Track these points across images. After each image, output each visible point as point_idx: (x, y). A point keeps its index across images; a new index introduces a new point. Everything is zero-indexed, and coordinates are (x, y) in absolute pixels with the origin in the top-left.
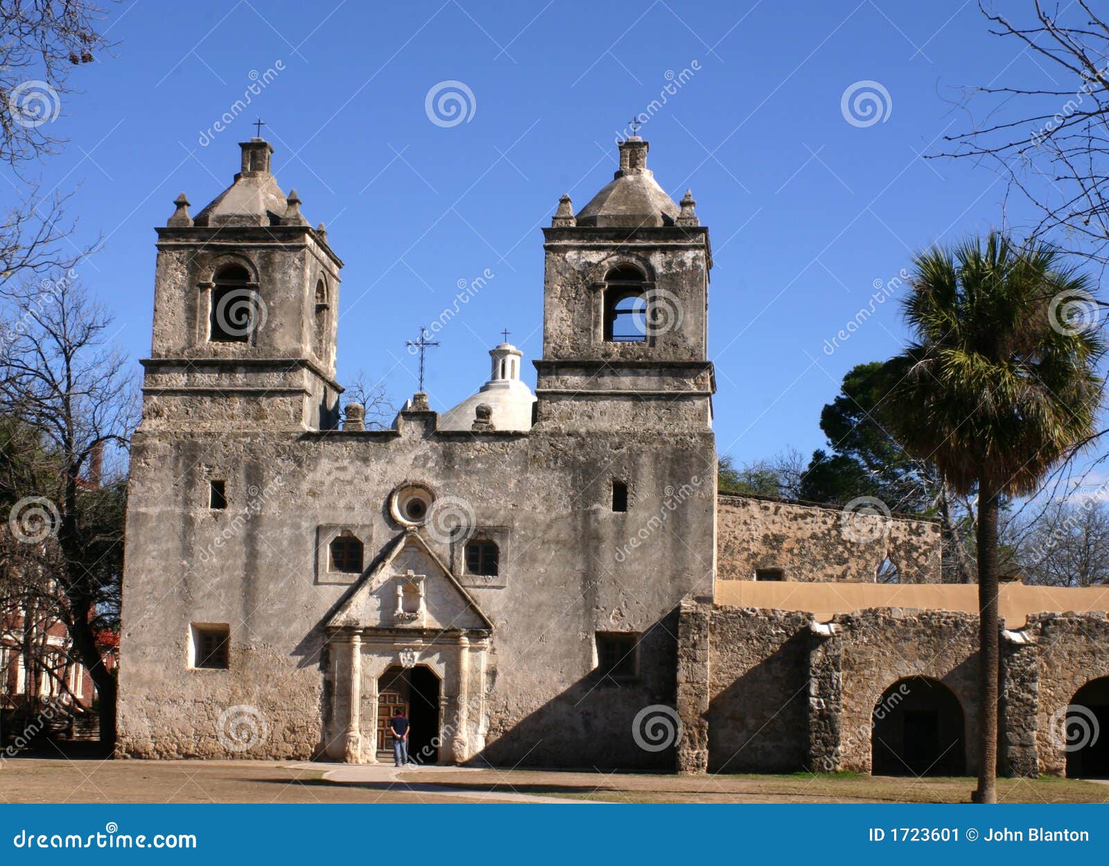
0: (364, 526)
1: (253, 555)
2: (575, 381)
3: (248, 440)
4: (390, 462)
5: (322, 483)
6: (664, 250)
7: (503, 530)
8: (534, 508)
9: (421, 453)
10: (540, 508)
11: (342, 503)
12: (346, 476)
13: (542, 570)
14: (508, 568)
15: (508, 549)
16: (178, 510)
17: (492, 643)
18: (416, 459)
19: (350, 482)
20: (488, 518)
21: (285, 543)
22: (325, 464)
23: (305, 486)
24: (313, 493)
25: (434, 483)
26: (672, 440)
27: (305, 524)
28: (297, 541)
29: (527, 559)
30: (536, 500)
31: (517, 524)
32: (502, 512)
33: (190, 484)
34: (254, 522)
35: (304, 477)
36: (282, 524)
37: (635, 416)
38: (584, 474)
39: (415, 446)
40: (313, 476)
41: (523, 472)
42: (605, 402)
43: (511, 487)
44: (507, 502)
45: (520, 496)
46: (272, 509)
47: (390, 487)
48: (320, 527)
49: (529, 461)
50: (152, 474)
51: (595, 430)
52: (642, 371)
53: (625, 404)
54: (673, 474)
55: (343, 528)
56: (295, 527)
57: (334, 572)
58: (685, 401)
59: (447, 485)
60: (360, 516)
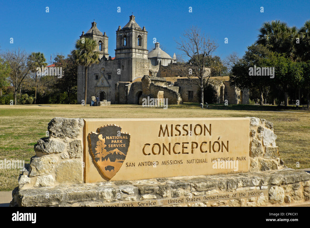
2: (119, 52)
4: (101, 65)
6: (128, 32)
7: (111, 73)
10: (115, 70)
11: (96, 71)
13: (115, 78)
14: (112, 78)
15: (112, 75)
16: (82, 73)
17: (110, 88)
18: (103, 64)
19: (97, 68)
23: (93, 69)
24: (94, 70)
25: (105, 67)
26: (128, 59)
28: (92, 76)
30: (114, 69)
31: (113, 72)
32: (111, 71)
33: (83, 69)
34: (88, 73)
35: (93, 67)
36: (91, 74)
37: (125, 56)
38: (119, 65)
39: (103, 62)
40: (94, 67)
41: (113, 65)
42: (122, 55)
43: (112, 67)
44: (112, 69)
45: (113, 69)
46: (90, 72)
47: (100, 68)
48: (95, 74)
49: (114, 64)
50: (79, 68)
51: (120, 59)
52: (126, 50)
53: (124, 54)
54: (128, 64)
55: (97, 74)
56: (92, 74)
57: (96, 80)
58: (130, 54)
59: (106, 68)
60: (98, 72)
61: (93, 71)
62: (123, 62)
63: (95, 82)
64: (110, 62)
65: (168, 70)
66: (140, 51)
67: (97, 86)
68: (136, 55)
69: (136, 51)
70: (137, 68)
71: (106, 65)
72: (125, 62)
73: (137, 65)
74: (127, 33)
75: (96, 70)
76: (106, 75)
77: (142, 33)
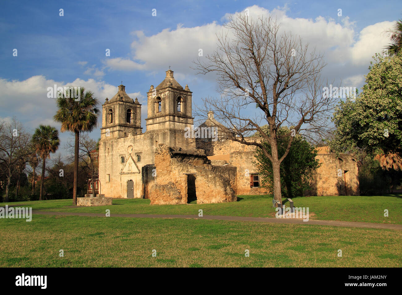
1: (112, 161)
2: (151, 122)
3: (111, 141)
4: (127, 142)
7: (141, 153)
10: (146, 148)
11: (122, 151)
12: (122, 145)
13: (146, 160)
14: (142, 160)
15: (142, 156)
16: (104, 154)
17: (140, 174)
18: (130, 141)
20: (139, 151)
22: (120, 143)
23: (118, 148)
24: (119, 149)
25: (133, 145)
26: (163, 131)
28: (117, 158)
29: (144, 158)
30: (145, 147)
31: (143, 151)
32: (141, 149)
33: (105, 149)
34: (112, 155)
37: (159, 127)
38: (152, 140)
39: (130, 138)
40: (119, 146)
41: (144, 141)
42: (155, 125)
43: (142, 145)
44: (142, 147)
45: (143, 146)
46: (114, 153)
47: (128, 146)
48: (120, 155)
49: (145, 139)
50: (101, 148)
51: (154, 131)
52: (160, 118)
53: (158, 125)
54: (164, 138)
55: (122, 155)
56: (117, 155)
57: (122, 163)
60: (124, 153)
61: (117, 152)
62: (156, 136)
63: (121, 166)
64: (140, 136)
65: (225, 147)
66: (181, 119)
67: (124, 173)
68: (174, 125)
69: (174, 119)
70: (177, 143)
71: (134, 142)
72: (160, 135)
73: (177, 139)
74: (161, 93)
75: (122, 149)
76: (135, 156)
77: (184, 93)
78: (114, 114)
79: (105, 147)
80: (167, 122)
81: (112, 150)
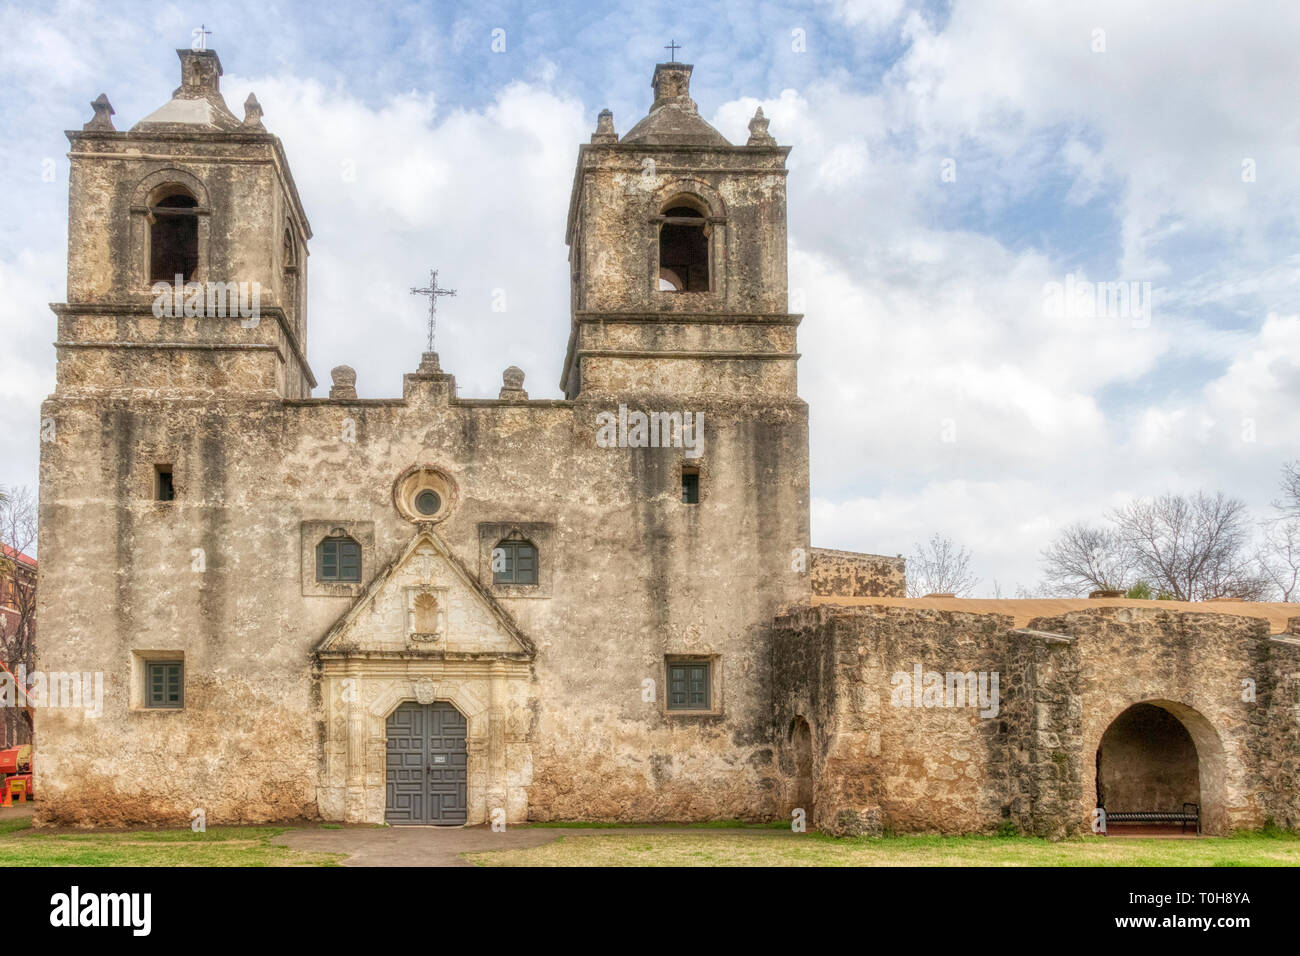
0: (362, 523)
1: (215, 561)
3: (203, 411)
4: (395, 440)
5: (304, 468)
6: (736, 174)
7: (545, 527)
8: (583, 499)
9: (435, 429)
10: (592, 499)
11: (332, 493)
12: (337, 458)
13: (595, 577)
14: (554, 576)
15: (551, 549)
16: (110, 503)
17: (532, 670)
18: (428, 436)
19: (342, 466)
20: (524, 512)
21: (257, 545)
22: (307, 442)
23: (283, 470)
24: (293, 481)
25: (454, 467)
26: (756, 413)
27: (282, 521)
28: (275, 543)
29: (575, 564)
30: (585, 489)
31: (561, 519)
32: (542, 504)
34: (216, 517)
35: (280, 459)
36: (254, 520)
37: (706, 384)
38: (646, 456)
39: (424, 419)
40: (294, 459)
41: (568, 453)
42: (667, 368)
43: (555, 474)
44: (548, 491)
45: (565, 484)
46: (238, 501)
47: (395, 472)
48: (306, 526)
50: (73, 455)
51: (658, 401)
52: (714, 328)
53: (695, 368)
54: (758, 456)
55: (333, 525)
56: (271, 522)
57: (325, 581)
58: (766, 366)
59: (470, 470)
60: (356, 510)
61: (279, 498)
63: (319, 606)
71: (471, 450)
74: (712, 176)
75: (328, 482)
76: (473, 541)
78: (220, 229)
79: (125, 452)
80: (781, 363)
81: (216, 476)
